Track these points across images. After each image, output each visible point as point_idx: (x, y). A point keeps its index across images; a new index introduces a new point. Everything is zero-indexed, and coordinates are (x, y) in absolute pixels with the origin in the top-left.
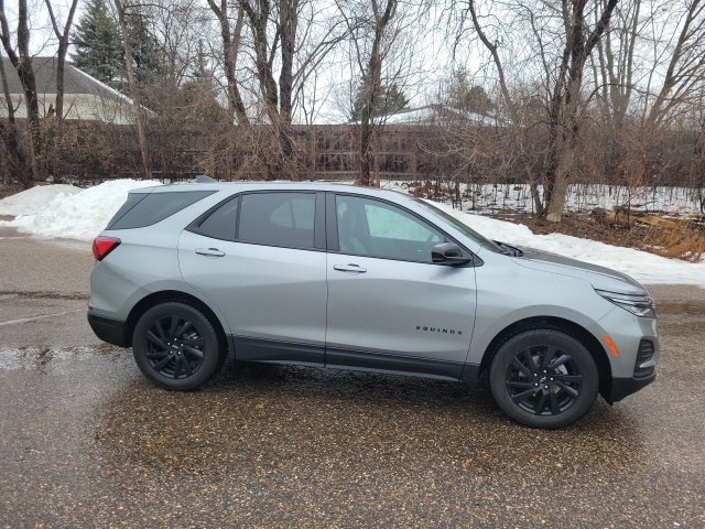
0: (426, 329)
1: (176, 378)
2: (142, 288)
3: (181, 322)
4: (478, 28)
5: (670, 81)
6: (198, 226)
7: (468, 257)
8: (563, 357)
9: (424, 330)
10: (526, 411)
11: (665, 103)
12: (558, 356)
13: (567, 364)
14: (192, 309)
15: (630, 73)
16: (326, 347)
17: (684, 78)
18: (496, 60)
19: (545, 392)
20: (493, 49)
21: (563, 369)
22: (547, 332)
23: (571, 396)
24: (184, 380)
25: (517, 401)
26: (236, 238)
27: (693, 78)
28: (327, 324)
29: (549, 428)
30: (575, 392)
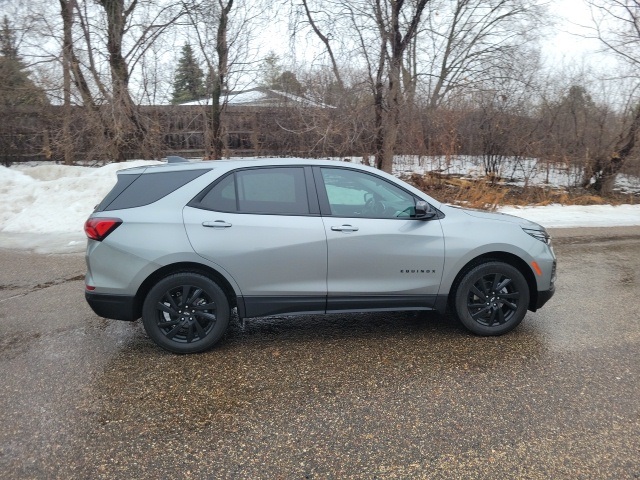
0: (407, 271)
1: (189, 342)
2: (152, 263)
3: (192, 291)
4: (311, 22)
5: (445, 72)
6: (199, 201)
7: (433, 212)
8: (506, 281)
9: (407, 272)
10: (481, 325)
11: (443, 89)
12: (501, 281)
13: (507, 286)
14: (203, 277)
15: (415, 64)
16: (327, 296)
17: (455, 69)
18: (329, 50)
19: (495, 309)
20: (326, 41)
21: (505, 290)
22: (494, 264)
23: (512, 309)
24: (197, 342)
25: (475, 318)
26: (237, 210)
27: (461, 70)
28: (327, 276)
29: (498, 334)
30: (515, 305)
